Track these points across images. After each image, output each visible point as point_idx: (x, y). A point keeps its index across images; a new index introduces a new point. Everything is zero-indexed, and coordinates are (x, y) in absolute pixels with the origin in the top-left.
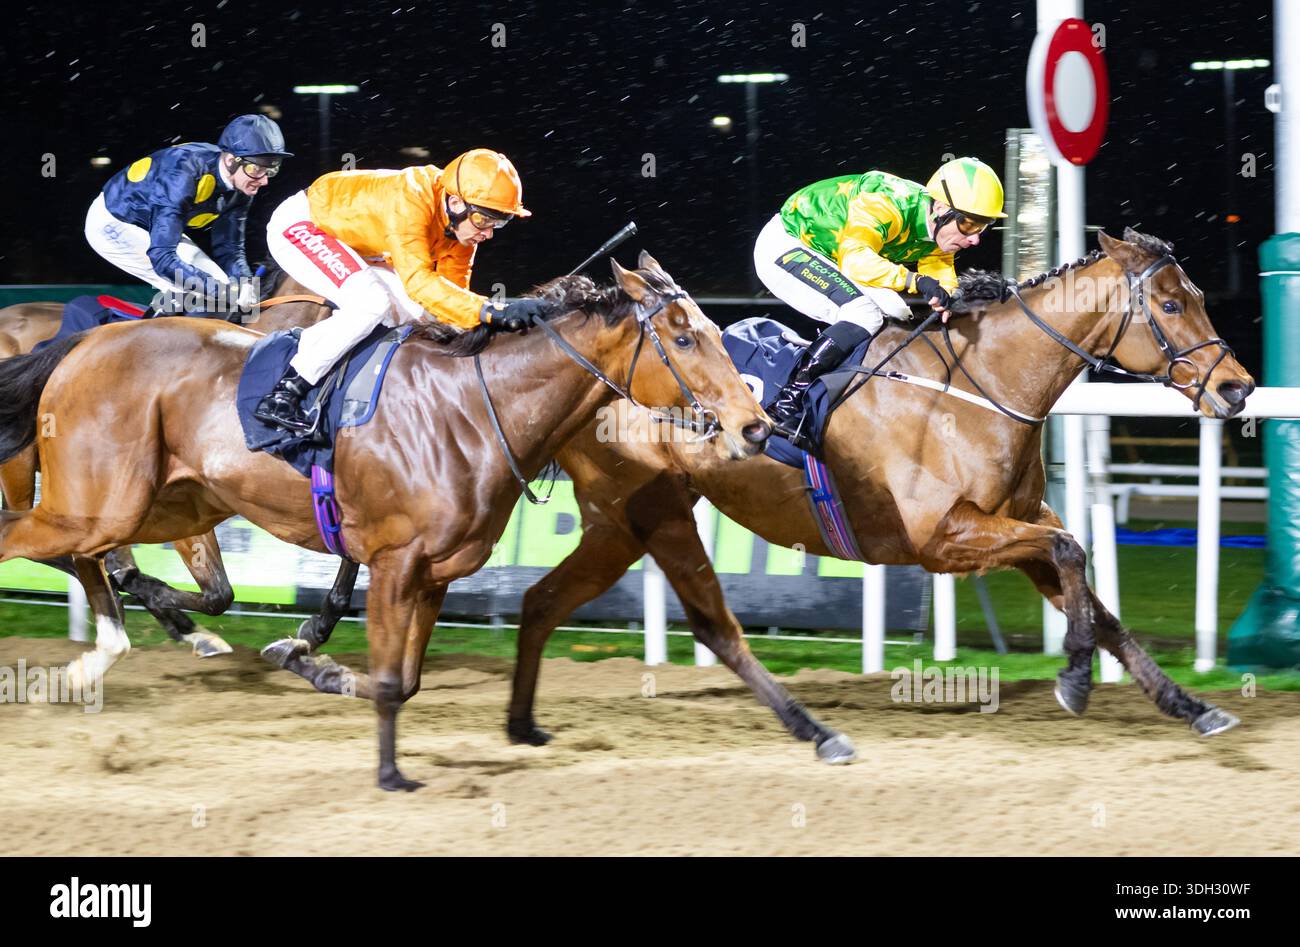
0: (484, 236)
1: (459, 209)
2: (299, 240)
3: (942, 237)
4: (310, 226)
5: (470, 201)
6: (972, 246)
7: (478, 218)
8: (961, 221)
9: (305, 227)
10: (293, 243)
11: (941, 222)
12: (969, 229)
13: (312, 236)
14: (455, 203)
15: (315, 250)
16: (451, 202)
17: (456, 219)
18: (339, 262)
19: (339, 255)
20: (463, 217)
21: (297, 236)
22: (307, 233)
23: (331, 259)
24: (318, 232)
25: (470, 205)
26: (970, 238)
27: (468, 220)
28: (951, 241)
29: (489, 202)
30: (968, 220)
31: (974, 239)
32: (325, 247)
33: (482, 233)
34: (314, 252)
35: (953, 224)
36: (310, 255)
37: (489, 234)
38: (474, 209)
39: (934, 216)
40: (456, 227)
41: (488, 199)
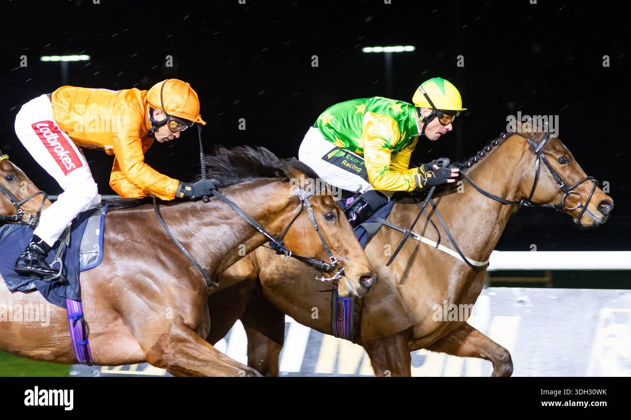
0: (175, 136)
1: (160, 118)
2: (42, 134)
3: (429, 130)
4: (51, 124)
5: (170, 113)
6: (448, 132)
7: (174, 124)
8: (441, 117)
9: (47, 125)
10: (38, 134)
11: (427, 121)
12: (445, 121)
13: (51, 133)
14: (158, 114)
15: (53, 144)
16: (155, 113)
17: (157, 125)
18: (68, 158)
19: (68, 152)
20: (163, 123)
21: (41, 130)
22: (48, 129)
23: (62, 153)
24: (55, 130)
25: (169, 116)
26: (446, 127)
27: (166, 126)
28: (436, 131)
29: (182, 114)
30: (445, 115)
31: (450, 127)
32: (59, 143)
33: (174, 134)
34: (51, 145)
35: (436, 120)
36: (49, 147)
37: (177, 135)
38: (171, 119)
39: (422, 118)
40: (156, 130)
41: (182, 113)
